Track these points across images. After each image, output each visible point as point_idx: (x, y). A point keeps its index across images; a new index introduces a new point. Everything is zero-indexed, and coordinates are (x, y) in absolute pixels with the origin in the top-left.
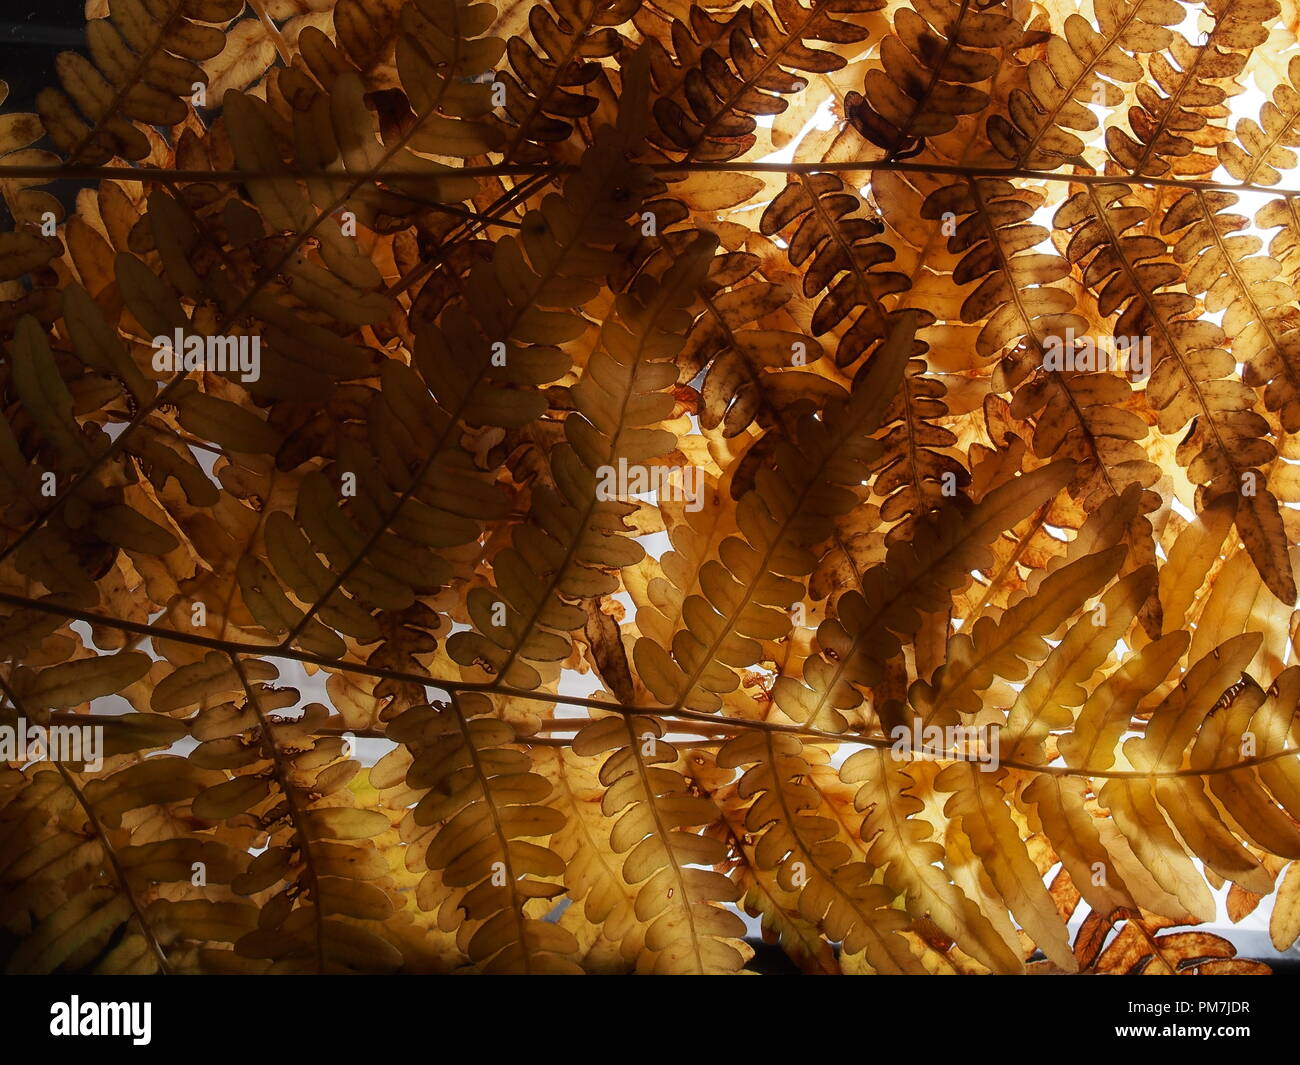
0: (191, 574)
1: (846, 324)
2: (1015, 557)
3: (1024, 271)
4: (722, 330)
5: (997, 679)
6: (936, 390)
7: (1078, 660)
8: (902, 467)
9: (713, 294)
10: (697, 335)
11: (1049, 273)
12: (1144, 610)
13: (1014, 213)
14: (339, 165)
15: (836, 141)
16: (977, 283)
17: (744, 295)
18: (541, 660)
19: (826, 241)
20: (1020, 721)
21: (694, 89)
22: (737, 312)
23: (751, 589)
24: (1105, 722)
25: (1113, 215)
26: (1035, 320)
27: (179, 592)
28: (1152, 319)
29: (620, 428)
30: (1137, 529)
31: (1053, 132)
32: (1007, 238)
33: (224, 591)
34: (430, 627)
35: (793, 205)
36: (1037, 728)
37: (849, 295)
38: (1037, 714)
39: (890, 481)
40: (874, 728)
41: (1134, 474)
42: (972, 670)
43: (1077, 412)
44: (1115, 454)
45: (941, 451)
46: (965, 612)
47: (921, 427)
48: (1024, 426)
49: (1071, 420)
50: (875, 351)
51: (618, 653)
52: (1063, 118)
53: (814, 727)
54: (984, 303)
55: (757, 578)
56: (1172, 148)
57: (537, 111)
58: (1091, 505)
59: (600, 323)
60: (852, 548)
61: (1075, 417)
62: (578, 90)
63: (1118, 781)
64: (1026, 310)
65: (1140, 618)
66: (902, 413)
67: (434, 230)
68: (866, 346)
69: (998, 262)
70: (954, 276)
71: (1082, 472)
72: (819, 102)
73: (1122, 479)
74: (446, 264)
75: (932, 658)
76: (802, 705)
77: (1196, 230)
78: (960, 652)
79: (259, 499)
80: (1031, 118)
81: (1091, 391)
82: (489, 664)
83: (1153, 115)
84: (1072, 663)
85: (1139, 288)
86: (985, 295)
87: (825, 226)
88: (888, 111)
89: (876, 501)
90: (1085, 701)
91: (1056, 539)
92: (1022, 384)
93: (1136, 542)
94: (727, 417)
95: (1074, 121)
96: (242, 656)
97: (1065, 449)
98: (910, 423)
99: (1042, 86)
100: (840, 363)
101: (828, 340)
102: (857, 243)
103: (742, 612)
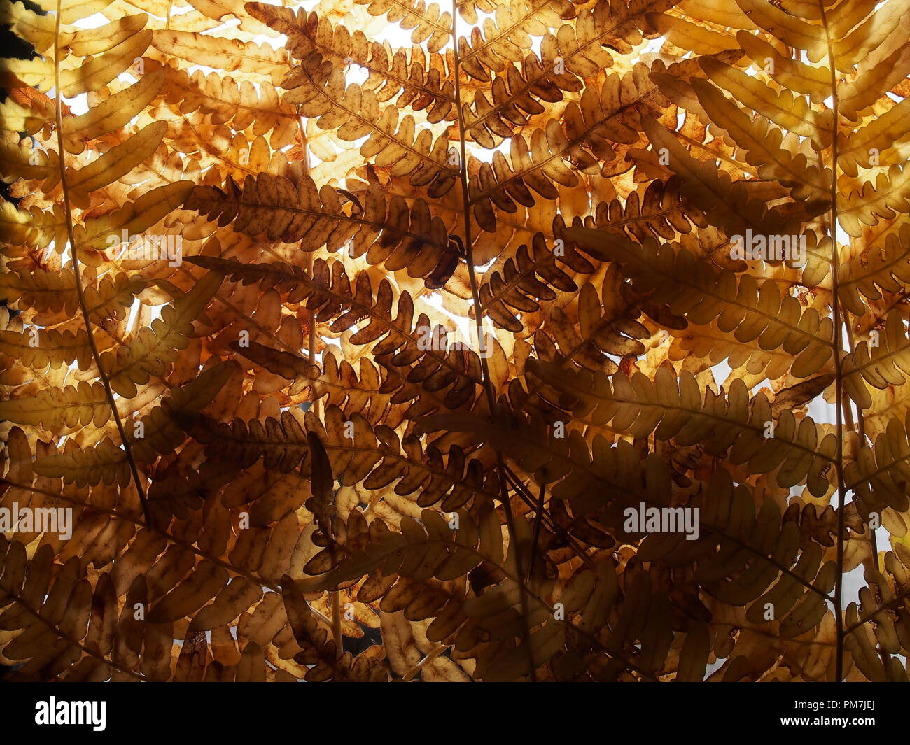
0: (787, 669)
1: (567, 270)
2: (700, 146)
3: (521, 163)
4: (583, 349)
5: (782, 147)
6: (602, 208)
7: (763, 98)
8: (655, 224)
9: (561, 356)
10: (588, 364)
11: (522, 148)
12: (727, 61)
13: (487, 174)
14: (518, 607)
15: (450, 291)
16: (533, 192)
17: (560, 336)
18: (816, 436)
19: (520, 290)
20: (807, 129)
21: (435, 385)
22: (570, 340)
23: (749, 309)
24: (799, 76)
25: (481, 112)
26: (552, 152)
27: (799, 675)
28: (542, 80)
29: (658, 405)
30: (676, 73)
31: (434, 156)
32: (503, 176)
33: (795, 646)
34: (799, 509)
35: (501, 313)
36: (809, 118)
37: (550, 271)
38: (801, 119)
39: (664, 230)
40: (822, 219)
41: (642, 78)
42: (779, 163)
43: (607, 119)
44: (631, 92)
45: (642, 201)
46: (740, 173)
47: (627, 214)
48: (618, 151)
49: (614, 122)
50: (583, 250)
51: (800, 388)
52: (425, 151)
53: (831, 257)
54: (544, 186)
55: (741, 306)
56: (435, 81)
57: (463, 483)
58: (665, 103)
59: (586, 427)
60: (710, 249)
61: (610, 119)
62: (446, 458)
63: (836, 63)
64: (545, 159)
65: (732, 63)
66: (620, 228)
67: (547, 540)
68: (580, 256)
69: (518, 180)
70: (528, 206)
71: (645, 111)
72: (425, 305)
73: (647, 86)
74: (567, 529)
75: (774, 189)
76: (818, 267)
77: (483, 59)
78: (769, 172)
79: (733, 631)
80: (427, 171)
81: (593, 112)
82: (825, 468)
83: (415, 95)
84: (765, 102)
85: (524, 90)
86: (539, 185)
87: (510, 291)
88: (433, 262)
89: (678, 237)
90: (789, 90)
91: (685, 121)
92: (593, 155)
93: (684, 72)
94: (636, 337)
95: (426, 145)
96: (845, 629)
97: (631, 124)
98: (626, 222)
99: (405, 167)
100: (593, 271)
101: (578, 280)
102: (517, 269)
103: (764, 312)
